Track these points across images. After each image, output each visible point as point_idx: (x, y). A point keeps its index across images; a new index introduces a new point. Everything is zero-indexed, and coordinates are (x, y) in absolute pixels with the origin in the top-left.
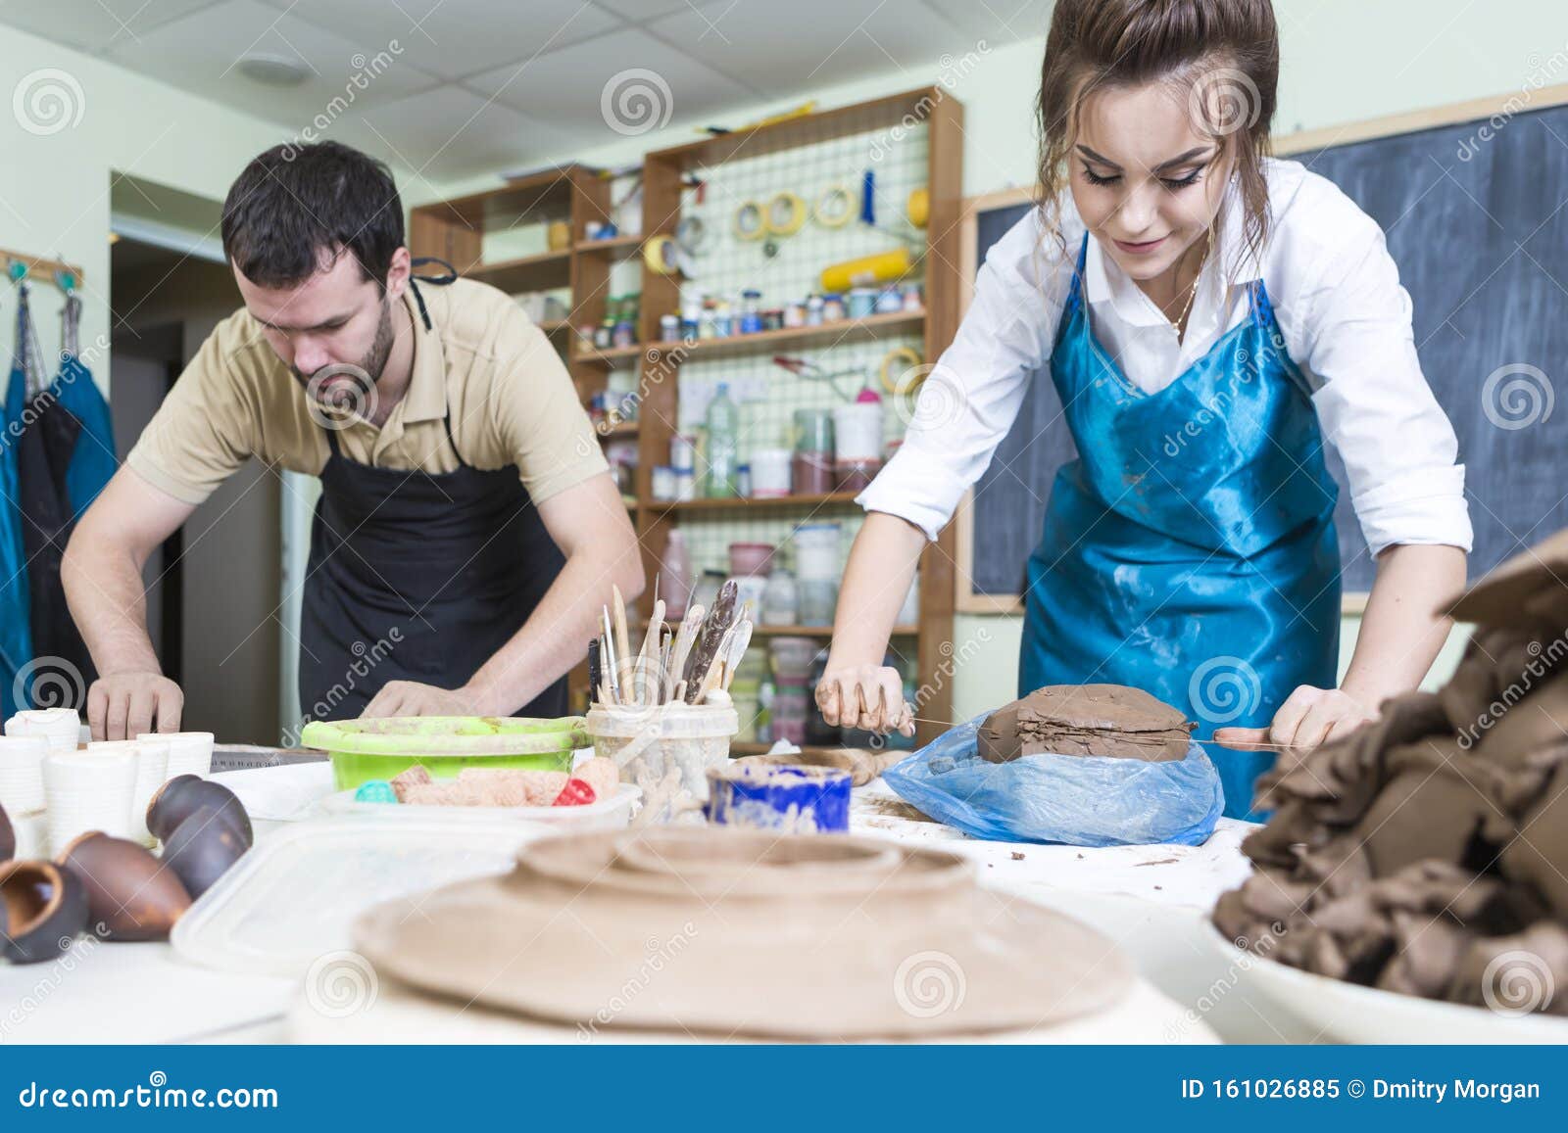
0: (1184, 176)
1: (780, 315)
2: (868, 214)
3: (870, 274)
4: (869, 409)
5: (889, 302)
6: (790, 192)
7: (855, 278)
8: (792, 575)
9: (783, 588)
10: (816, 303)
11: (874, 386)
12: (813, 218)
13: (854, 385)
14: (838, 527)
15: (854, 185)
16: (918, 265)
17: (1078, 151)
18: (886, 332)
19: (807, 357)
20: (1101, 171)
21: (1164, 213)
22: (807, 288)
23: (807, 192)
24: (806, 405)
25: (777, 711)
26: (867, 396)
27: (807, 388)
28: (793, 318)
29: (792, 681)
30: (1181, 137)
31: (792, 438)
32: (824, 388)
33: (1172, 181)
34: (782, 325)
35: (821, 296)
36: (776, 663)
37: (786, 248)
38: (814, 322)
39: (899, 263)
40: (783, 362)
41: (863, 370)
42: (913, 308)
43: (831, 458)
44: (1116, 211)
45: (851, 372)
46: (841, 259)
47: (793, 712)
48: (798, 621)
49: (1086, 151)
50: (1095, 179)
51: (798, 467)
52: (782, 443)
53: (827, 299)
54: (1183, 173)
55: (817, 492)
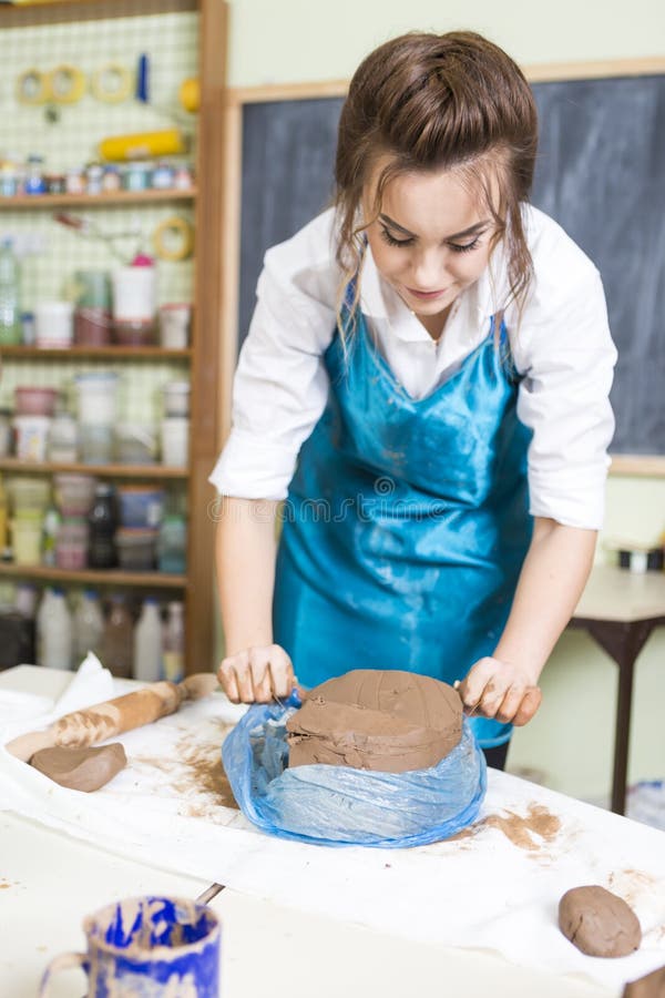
0: (468, 243)
1: (62, 181)
2: (142, 93)
3: (144, 148)
4: (142, 274)
5: (162, 180)
6: (70, 64)
7: (131, 151)
8: (75, 416)
9: (65, 430)
10: (95, 172)
11: (148, 250)
12: (91, 90)
13: (129, 248)
14: (115, 376)
15: (130, 64)
16: (187, 144)
17: (380, 219)
18: (159, 204)
19: (87, 217)
20: (397, 235)
21: (449, 268)
22: (85, 156)
23: (86, 66)
24: (86, 264)
25: (61, 539)
26: (142, 261)
27: (87, 246)
28: (74, 185)
29: (75, 514)
30: (468, 215)
31: (75, 292)
32: (102, 248)
33: (457, 246)
34: (63, 190)
35: (101, 165)
36: (61, 496)
37: (68, 117)
38: (94, 191)
39: (172, 142)
40: (63, 220)
41: (137, 235)
42: (184, 185)
43: (109, 314)
44: (409, 266)
45: (126, 235)
46: (118, 132)
47: (76, 540)
48: (81, 457)
49: (386, 218)
50: (392, 241)
51: (79, 322)
52: (63, 295)
53: (107, 171)
54: (467, 241)
55: (95, 345)
